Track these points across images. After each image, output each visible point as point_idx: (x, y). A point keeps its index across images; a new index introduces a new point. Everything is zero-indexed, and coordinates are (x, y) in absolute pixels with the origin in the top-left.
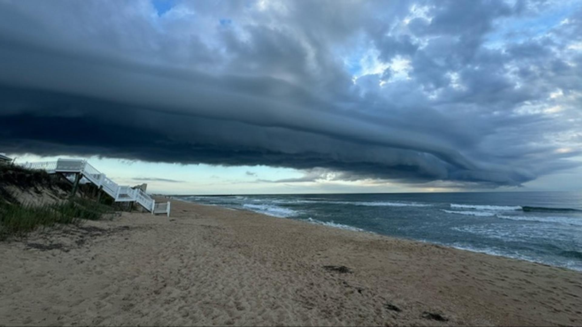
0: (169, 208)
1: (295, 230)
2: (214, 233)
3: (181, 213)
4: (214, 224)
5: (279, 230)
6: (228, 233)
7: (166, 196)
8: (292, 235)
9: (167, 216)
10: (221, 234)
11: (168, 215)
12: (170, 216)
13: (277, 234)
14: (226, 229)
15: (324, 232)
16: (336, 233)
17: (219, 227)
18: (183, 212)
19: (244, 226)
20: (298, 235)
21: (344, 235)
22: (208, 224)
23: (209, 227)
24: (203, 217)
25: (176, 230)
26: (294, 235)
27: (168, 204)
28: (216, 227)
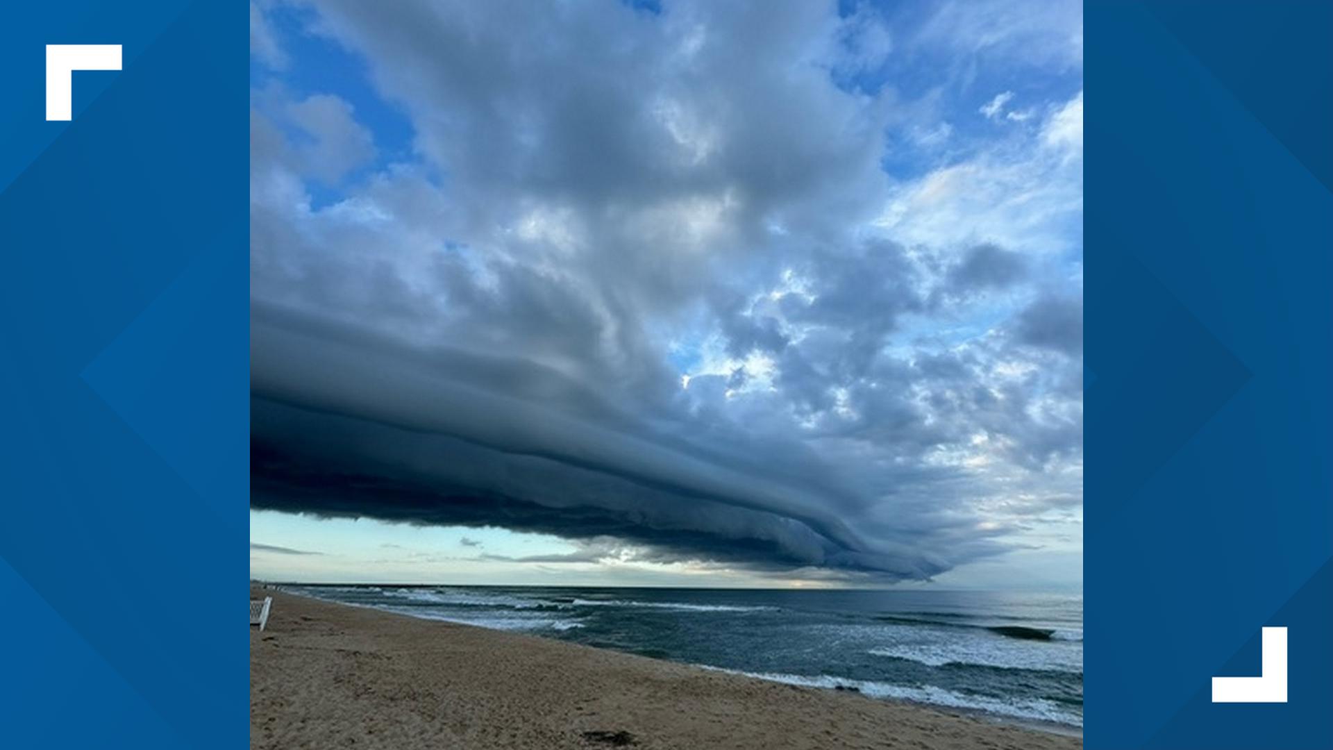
0: (266, 611)
1: (541, 658)
2: (365, 667)
3: (296, 623)
4: (368, 647)
5: (508, 661)
6: (395, 667)
7: (266, 585)
8: (534, 670)
9: (259, 629)
10: (379, 670)
11: (262, 627)
12: (266, 628)
13: (503, 667)
14: (394, 658)
15: (598, 662)
16: (621, 664)
17: (379, 653)
18: (303, 622)
19: (436, 651)
20: (547, 670)
21: (635, 669)
22: (353, 648)
23: (355, 653)
24: (347, 631)
25: (272, 663)
26: (538, 670)
27: (267, 603)
28: (371, 654)
